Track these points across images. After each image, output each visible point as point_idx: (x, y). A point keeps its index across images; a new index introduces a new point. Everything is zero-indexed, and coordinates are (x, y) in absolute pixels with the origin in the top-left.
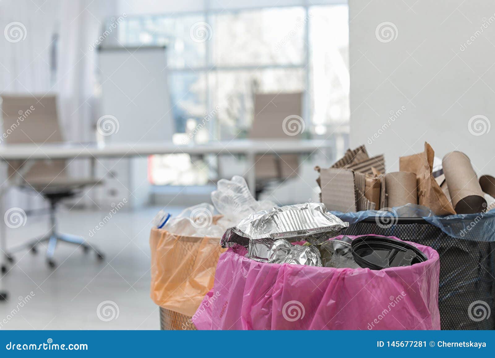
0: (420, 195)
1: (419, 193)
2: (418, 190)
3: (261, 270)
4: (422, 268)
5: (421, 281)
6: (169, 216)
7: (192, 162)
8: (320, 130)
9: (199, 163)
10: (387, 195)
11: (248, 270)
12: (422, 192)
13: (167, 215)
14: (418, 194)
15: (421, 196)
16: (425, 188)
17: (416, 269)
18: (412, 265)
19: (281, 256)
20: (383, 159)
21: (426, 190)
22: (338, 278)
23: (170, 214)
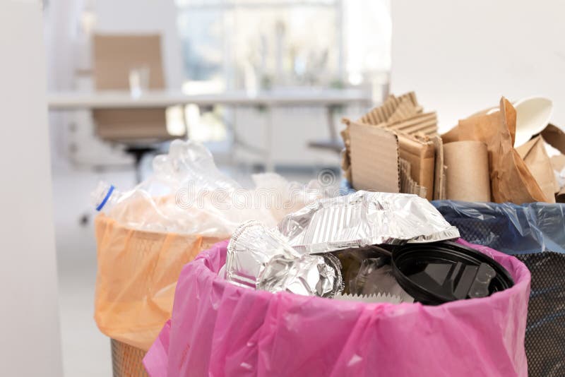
0: (494, 177)
1: (492, 175)
2: (490, 168)
3: (241, 300)
4: (507, 300)
5: (506, 322)
6: (112, 189)
7: (201, 114)
8: (355, 79)
9: (208, 116)
10: (446, 167)
11: (220, 297)
12: (497, 173)
13: (110, 187)
14: (490, 175)
15: (496, 179)
16: (503, 167)
17: (498, 301)
18: (489, 295)
19: (277, 271)
20: (435, 118)
21: (504, 170)
22: (369, 319)
23: (114, 185)
